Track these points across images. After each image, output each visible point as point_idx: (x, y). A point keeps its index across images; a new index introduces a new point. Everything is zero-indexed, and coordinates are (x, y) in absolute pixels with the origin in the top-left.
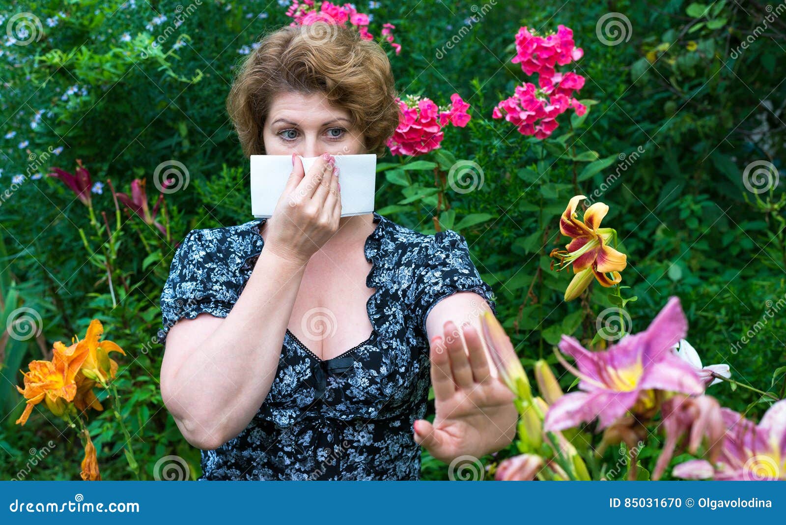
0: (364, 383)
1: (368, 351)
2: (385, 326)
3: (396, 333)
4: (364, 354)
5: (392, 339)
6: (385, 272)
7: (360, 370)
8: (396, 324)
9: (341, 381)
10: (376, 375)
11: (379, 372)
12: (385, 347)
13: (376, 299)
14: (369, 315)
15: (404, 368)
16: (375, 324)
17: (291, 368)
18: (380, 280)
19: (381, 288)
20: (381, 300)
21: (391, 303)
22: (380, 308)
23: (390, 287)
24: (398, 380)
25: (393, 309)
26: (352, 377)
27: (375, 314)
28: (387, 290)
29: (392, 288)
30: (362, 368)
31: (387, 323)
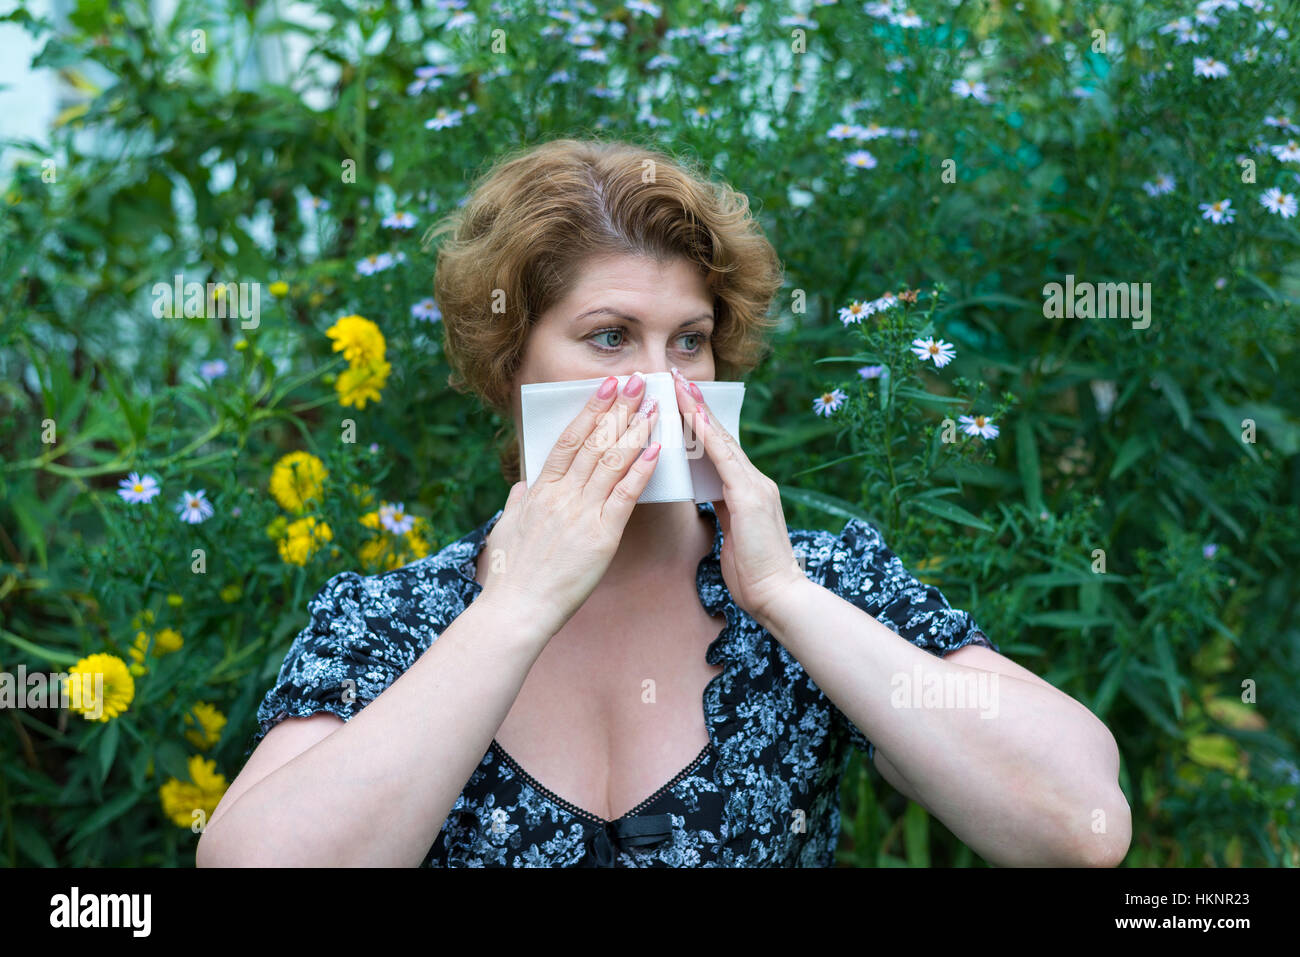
0: (691, 858)
1: (696, 790)
2: (733, 740)
3: (757, 754)
4: (688, 798)
5: (745, 766)
6: (742, 635)
7: (682, 832)
8: (759, 736)
9: (645, 857)
10: (712, 840)
11: (718, 835)
12: (729, 781)
13: (723, 686)
14: (707, 714)
15: (768, 825)
16: (714, 734)
17: (535, 849)
18: (733, 650)
19: (735, 664)
20: (732, 689)
21: (751, 695)
22: (729, 703)
23: (751, 665)
24: (756, 850)
25: (755, 708)
26: (667, 848)
27: (718, 714)
28: (746, 670)
29: (756, 666)
30: (684, 828)
31: (740, 735)
